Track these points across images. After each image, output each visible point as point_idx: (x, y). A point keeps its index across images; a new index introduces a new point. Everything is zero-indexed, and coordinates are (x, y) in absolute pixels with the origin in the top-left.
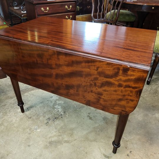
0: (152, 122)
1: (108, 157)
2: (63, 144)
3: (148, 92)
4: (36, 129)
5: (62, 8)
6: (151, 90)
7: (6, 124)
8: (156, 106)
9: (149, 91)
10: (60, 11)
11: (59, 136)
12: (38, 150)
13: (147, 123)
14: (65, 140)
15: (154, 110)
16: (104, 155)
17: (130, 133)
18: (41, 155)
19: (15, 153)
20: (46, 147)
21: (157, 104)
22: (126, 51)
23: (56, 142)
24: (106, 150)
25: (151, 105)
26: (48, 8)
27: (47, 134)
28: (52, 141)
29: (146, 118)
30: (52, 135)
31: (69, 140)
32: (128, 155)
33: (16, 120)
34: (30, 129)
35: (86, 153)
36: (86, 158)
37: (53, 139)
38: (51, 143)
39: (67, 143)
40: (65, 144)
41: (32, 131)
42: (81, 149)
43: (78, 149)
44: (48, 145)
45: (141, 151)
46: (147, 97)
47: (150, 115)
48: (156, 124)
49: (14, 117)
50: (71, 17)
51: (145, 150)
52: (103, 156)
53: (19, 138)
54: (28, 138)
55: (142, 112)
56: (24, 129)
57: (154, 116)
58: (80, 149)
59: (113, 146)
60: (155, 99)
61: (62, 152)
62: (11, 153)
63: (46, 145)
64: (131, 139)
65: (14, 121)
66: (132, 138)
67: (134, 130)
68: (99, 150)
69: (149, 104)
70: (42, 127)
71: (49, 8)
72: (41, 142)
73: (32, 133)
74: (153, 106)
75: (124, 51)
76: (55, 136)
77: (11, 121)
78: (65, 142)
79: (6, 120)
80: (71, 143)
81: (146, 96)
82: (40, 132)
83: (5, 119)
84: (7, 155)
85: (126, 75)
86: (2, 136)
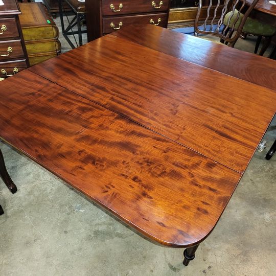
0: (256, 226)
1: (174, 269)
2: (113, 238)
3: (265, 174)
4: (79, 209)
5: (146, 6)
6: (269, 171)
7: (36, 194)
8: (270, 199)
9: (267, 172)
10: (141, 11)
11: (110, 224)
12: (77, 241)
13: (248, 226)
14: (117, 233)
15: (264, 206)
16: (169, 264)
17: (216, 238)
18: (81, 249)
19: (46, 241)
20: (89, 238)
21: (272, 197)
22: (217, 139)
23: (104, 233)
24: (173, 258)
25: (263, 197)
26: (121, 5)
27: (93, 218)
28: (98, 231)
29: (248, 218)
30: (100, 222)
31: (123, 233)
32: (204, 272)
33: (52, 189)
34: (70, 207)
35: (145, 257)
36: (142, 264)
37: (101, 228)
38: (96, 233)
39: (120, 237)
40: (116, 239)
41: (72, 210)
42: (138, 250)
43: (133, 250)
44: (92, 236)
45: (226, 270)
46: (259, 182)
47: (255, 213)
48: (260, 229)
49: (49, 185)
50: (159, 20)
51: (232, 268)
52: (167, 266)
53: (53, 218)
54: (66, 221)
55: (244, 207)
56: (62, 206)
57: (262, 216)
58: (136, 249)
59: (184, 258)
60: (273, 187)
61: (111, 250)
62: (40, 239)
63: (90, 235)
64: (215, 248)
65: (49, 190)
66: (218, 246)
67: (223, 234)
68: (164, 256)
69: (259, 195)
70: (87, 207)
71: (123, 5)
72: (83, 230)
73: (72, 213)
74: (264, 199)
75: (214, 137)
76: (104, 223)
77: (45, 190)
78: (116, 236)
79: (38, 187)
80: (126, 239)
81: (258, 179)
82: (84, 213)
83: (36, 185)
84: (35, 241)
85: (210, 171)
86: (30, 212)
